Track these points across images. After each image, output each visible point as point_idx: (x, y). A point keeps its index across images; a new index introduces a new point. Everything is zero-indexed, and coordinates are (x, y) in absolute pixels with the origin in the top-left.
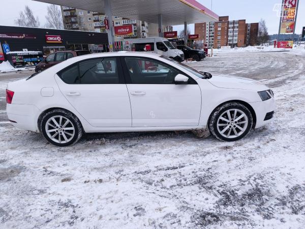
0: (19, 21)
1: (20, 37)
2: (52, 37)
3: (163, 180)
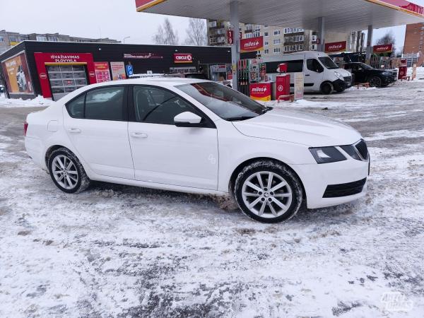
0: (157, 37)
1: (145, 57)
2: (181, 56)
3: (108, 259)
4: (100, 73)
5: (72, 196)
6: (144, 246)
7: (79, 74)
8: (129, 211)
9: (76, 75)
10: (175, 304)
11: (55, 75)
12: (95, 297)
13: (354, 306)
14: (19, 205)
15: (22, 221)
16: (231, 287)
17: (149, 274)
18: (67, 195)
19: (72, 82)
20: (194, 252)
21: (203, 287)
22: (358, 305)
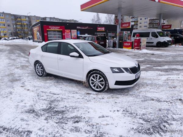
0: (93, 20)
1: (85, 28)
2: (100, 28)
3: (43, 96)
4: (67, 34)
5: (41, 78)
6: (55, 94)
7: (59, 34)
8: (56, 84)
9: (58, 35)
10: (55, 109)
11: (50, 34)
12: (35, 105)
13: (106, 117)
14: (24, 79)
15: (23, 83)
16: (73, 107)
17: (52, 101)
18: (40, 77)
19: (56, 37)
20: (69, 97)
21: (66, 106)
22: (108, 117)
